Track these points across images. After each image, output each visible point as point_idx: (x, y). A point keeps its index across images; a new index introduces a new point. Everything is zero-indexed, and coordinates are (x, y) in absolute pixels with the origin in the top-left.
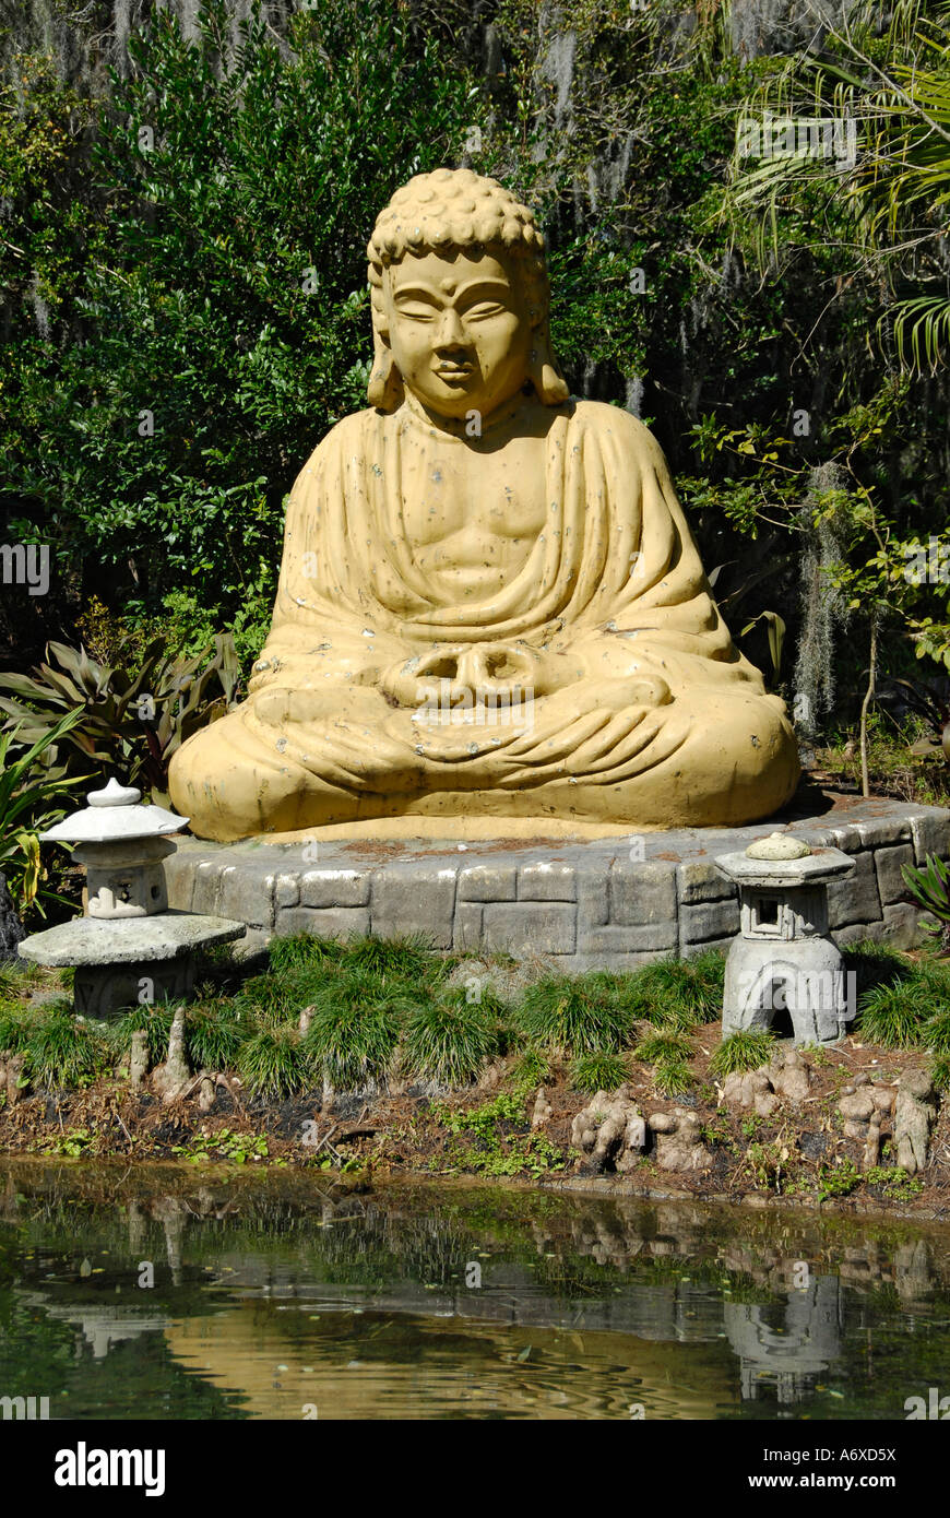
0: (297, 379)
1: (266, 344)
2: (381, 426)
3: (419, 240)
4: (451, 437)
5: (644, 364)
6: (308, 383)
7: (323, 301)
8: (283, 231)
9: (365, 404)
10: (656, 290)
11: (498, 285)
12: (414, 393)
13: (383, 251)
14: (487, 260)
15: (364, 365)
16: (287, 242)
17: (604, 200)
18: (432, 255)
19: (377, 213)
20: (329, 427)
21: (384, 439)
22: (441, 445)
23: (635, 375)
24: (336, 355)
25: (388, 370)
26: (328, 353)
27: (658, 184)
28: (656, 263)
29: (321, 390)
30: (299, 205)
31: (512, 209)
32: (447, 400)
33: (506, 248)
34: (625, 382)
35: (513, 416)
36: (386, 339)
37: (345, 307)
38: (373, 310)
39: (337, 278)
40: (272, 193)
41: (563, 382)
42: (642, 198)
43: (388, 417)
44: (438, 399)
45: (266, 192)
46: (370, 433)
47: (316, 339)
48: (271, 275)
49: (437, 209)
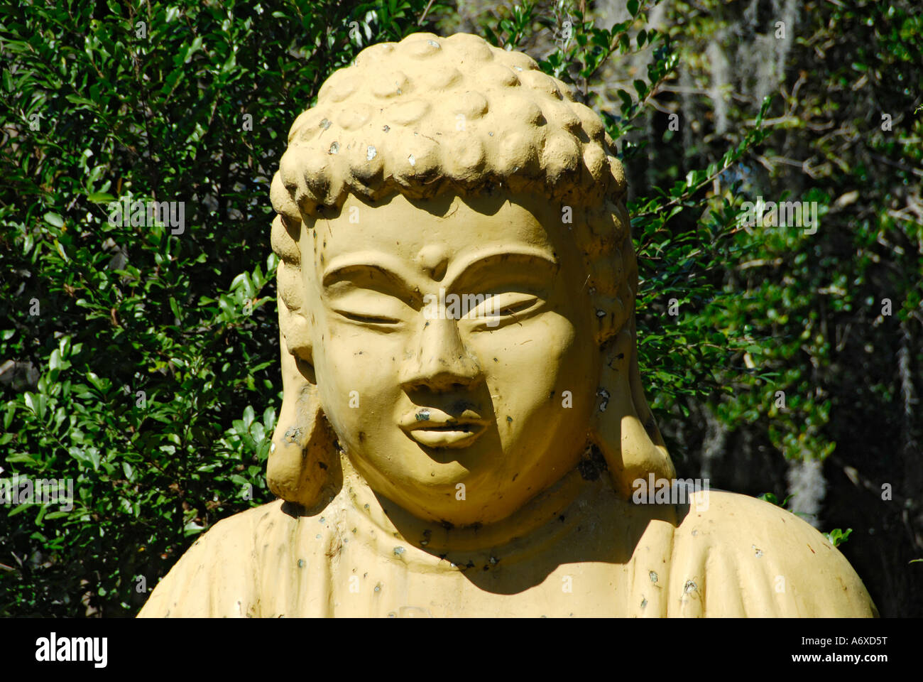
0: (120, 445)
1: (60, 377)
2: (293, 538)
3: (374, 170)
4: (434, 560)
5: (824, 433)
6: (146, 452)
7: (177, 293)
8: (98, 157)
9: (262, 496)
10: (848, 286)
11: (533, 258)
12: (361, 472)
13: (303, 190)
14: (510, 212)
15: (260, 419)
16: (107, 176)
17: (742, 108)
18: (400, 200)
19: (290, 121)
20: (186, 542)
21: (300, 564)
22: (416, 578)
23: (807, 456)
24: (204, 398)
25: (309, 426)
26: (185, 395)
27: (851, 77)
28: (849, 233)
29: (172, 468)
30: (133, 103)
31: (561, 112)
32: (428, 485)
33: (549, 187)
34: (786, 468)
35: (562, 518)
36: (306, 364)
37: (223, 304)
38: (282, 309)
39: (209, 247)
40: (79, 80)
41: (662, 452)
42: (820, 106)
43: (307, 521)
44: (409, 484)
45: (66, 78)
46: (272, 551)
47: (161, 366)
48: (73, 241)
49: (410, 110)
